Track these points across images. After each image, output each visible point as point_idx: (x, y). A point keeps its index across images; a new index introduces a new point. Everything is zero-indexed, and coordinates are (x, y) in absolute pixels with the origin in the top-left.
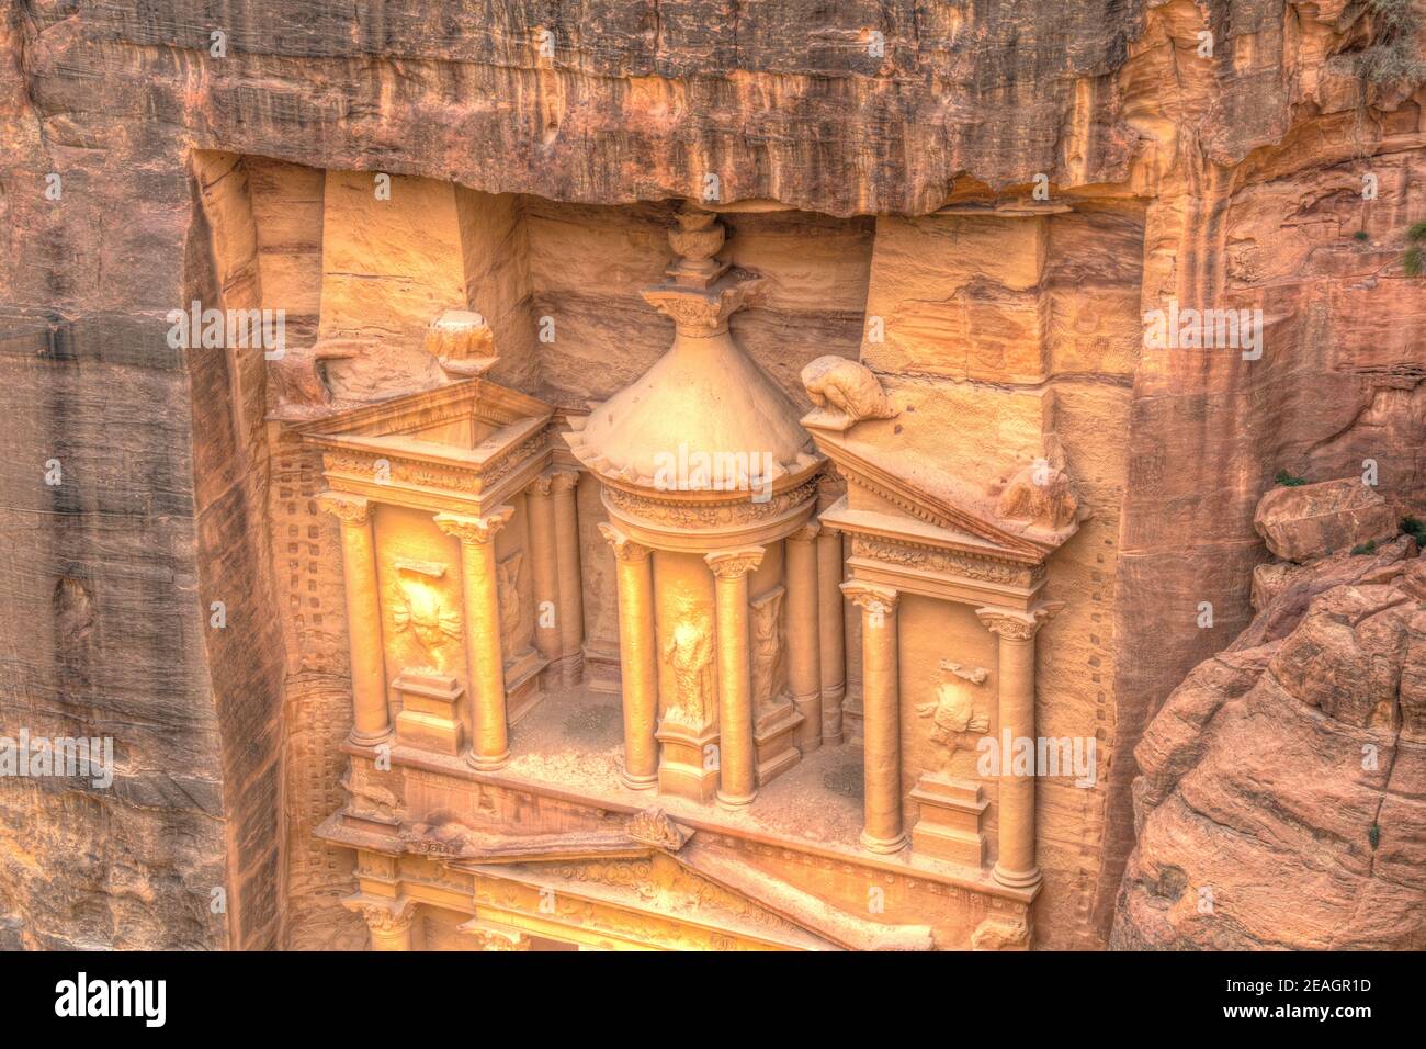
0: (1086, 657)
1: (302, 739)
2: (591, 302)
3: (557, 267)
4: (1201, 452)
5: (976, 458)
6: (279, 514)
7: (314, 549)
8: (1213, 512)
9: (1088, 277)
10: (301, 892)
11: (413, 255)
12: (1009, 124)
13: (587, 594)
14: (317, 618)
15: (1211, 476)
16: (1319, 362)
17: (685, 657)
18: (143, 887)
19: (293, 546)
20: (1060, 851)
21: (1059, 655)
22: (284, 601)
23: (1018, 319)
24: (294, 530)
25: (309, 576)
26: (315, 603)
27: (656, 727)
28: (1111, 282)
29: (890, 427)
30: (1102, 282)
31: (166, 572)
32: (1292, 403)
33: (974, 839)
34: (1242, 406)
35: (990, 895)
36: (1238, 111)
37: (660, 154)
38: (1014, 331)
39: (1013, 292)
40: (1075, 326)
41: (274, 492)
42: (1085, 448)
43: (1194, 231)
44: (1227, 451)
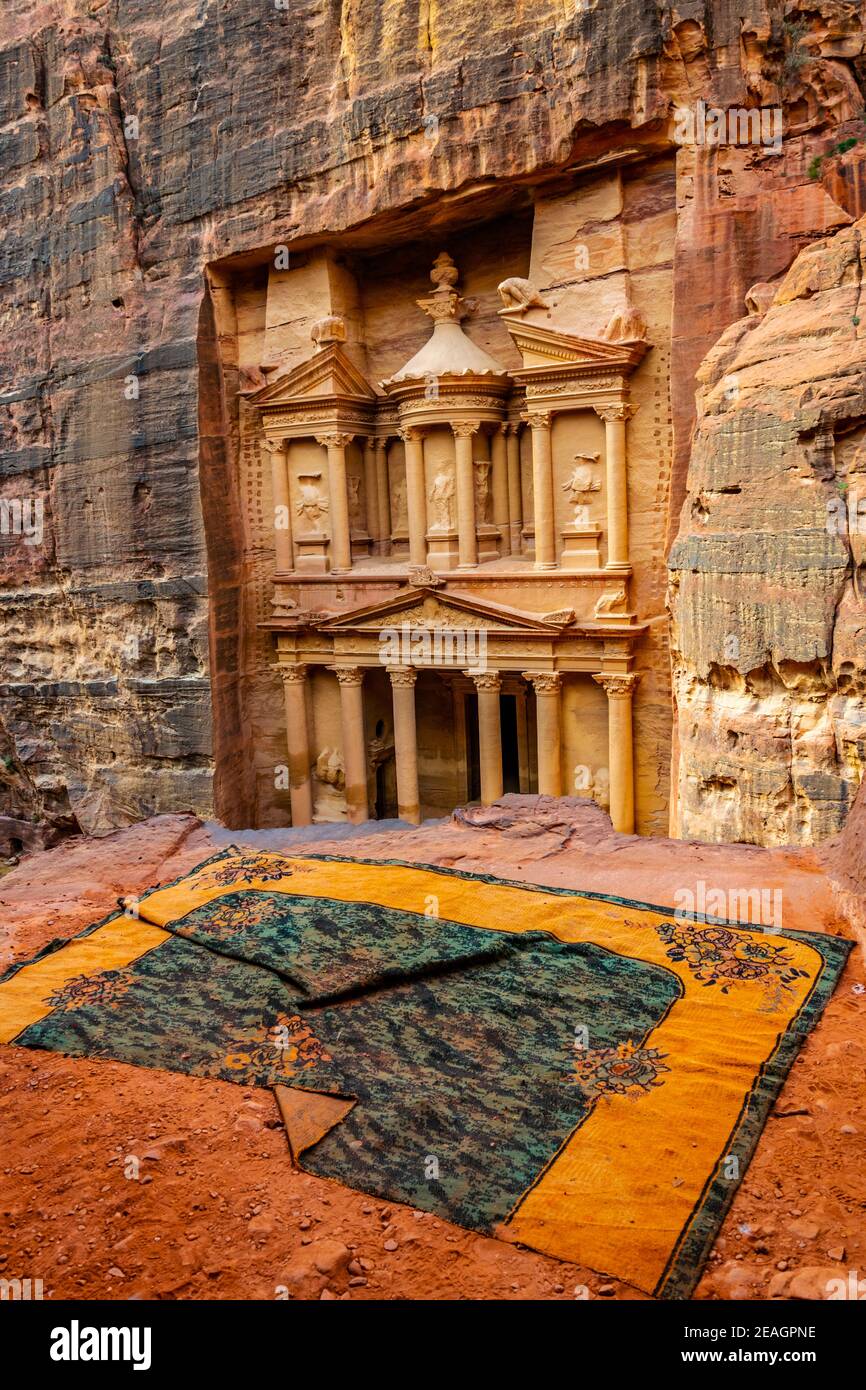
0: (653, 432)
1: (252, 585)
2: (394, 341)
3: (379, 330)
4: (713, 278)
5: (591, 321)
6: (243, 466)
7: (260, 484)
8: (721, 311)
9: (646, 213)
10: (252, 672)
11: (307, 305)
12: (604, 89)
13: (393, 509)
14: (261, 520)
15: (719, 291)
16: (770, 234)
17: (440, 491)
18: (170, 644)
19: (250, 483)
20: (641, 550)
21: (637, 435)
22: (244, 511)
23: (612, 236)
24: (250, 475)
25: (257, 498)
26: (259, 512)
27: (426, 533)
28: (658, 212)
29: (544, 314)
30: (653, 213)
31: (183, 469)
32: (757, 257)
33: (595, 552)
34: (733, 250)
35: (604, 578)
36: (721, 87)
37: (425, 171)
38: (609, 243)
39: (606, 223)
40: (640, 242)
41: (242, 455)
42: (647, 310)
43: (701, 162)
44: (726, 277)
